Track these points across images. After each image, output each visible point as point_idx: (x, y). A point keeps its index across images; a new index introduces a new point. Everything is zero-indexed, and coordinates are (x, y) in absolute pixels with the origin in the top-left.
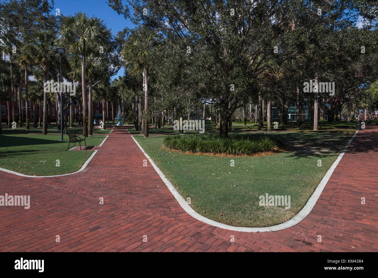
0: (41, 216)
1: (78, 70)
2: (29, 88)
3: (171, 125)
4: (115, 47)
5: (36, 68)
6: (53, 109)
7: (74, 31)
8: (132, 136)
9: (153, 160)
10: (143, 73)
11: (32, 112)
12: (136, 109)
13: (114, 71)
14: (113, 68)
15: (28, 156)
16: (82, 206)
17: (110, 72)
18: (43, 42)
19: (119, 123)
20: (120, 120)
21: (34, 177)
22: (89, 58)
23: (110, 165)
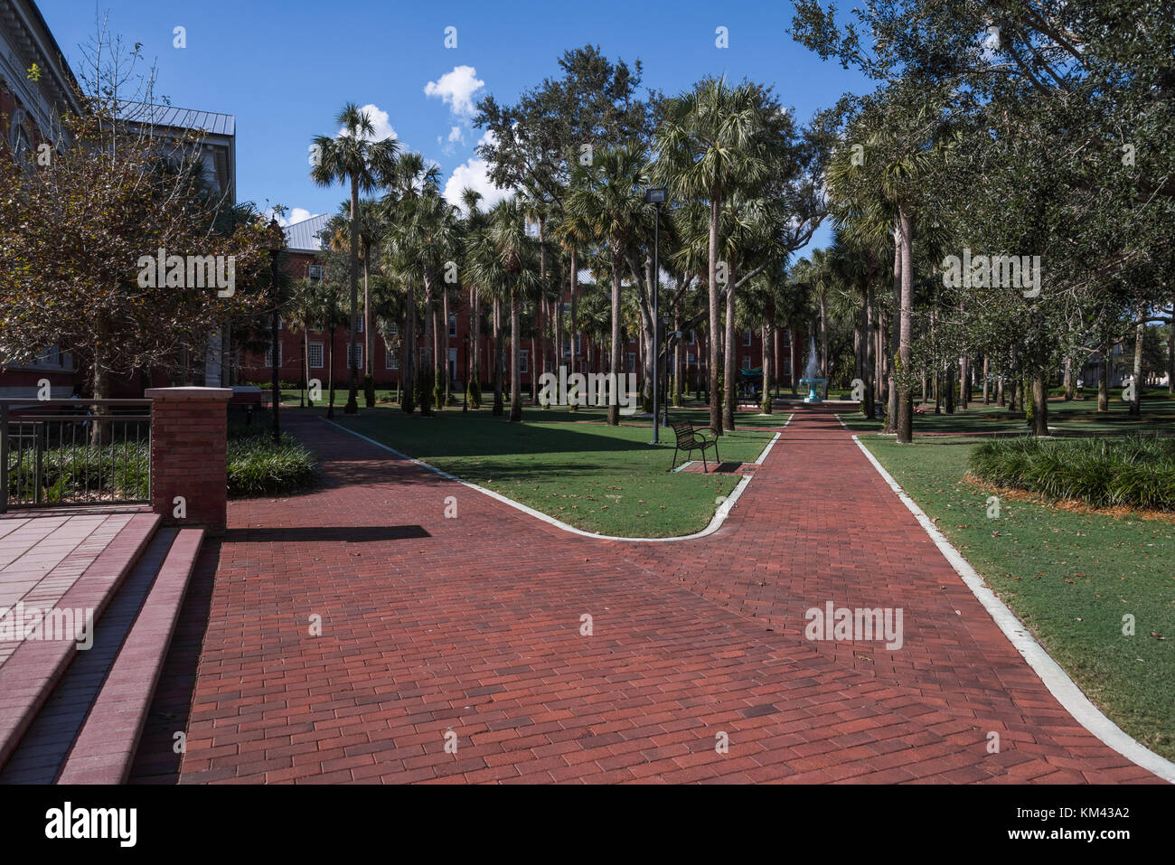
0: (618, 646)
1: (699, 242)
2: (580, 302)
3: (995, 400)
4: (805, 162)
5: (595, 250)
6: (632, 357)
7: (691, 133)
8: (854, 437)
9: (934, 520)
10: (895, 232)
11: (584, 365)
12: (869, 348)
13: (801, 236)
14: (796, 225)
15: (579, 480)
16: (720, 636)
17: (788, 238)
18: (615, 178)
19: (812, 394)
20: (814, 387)
21: (596, 536)
22: (728, 206)
23: (791, 522)
